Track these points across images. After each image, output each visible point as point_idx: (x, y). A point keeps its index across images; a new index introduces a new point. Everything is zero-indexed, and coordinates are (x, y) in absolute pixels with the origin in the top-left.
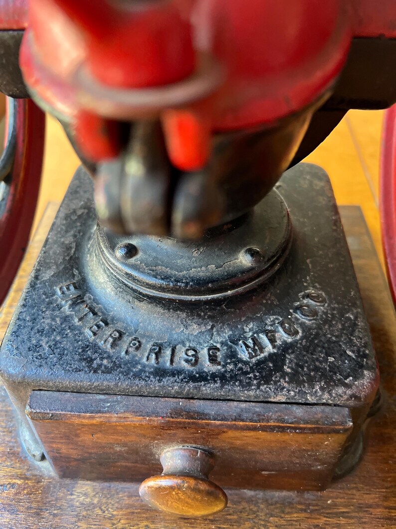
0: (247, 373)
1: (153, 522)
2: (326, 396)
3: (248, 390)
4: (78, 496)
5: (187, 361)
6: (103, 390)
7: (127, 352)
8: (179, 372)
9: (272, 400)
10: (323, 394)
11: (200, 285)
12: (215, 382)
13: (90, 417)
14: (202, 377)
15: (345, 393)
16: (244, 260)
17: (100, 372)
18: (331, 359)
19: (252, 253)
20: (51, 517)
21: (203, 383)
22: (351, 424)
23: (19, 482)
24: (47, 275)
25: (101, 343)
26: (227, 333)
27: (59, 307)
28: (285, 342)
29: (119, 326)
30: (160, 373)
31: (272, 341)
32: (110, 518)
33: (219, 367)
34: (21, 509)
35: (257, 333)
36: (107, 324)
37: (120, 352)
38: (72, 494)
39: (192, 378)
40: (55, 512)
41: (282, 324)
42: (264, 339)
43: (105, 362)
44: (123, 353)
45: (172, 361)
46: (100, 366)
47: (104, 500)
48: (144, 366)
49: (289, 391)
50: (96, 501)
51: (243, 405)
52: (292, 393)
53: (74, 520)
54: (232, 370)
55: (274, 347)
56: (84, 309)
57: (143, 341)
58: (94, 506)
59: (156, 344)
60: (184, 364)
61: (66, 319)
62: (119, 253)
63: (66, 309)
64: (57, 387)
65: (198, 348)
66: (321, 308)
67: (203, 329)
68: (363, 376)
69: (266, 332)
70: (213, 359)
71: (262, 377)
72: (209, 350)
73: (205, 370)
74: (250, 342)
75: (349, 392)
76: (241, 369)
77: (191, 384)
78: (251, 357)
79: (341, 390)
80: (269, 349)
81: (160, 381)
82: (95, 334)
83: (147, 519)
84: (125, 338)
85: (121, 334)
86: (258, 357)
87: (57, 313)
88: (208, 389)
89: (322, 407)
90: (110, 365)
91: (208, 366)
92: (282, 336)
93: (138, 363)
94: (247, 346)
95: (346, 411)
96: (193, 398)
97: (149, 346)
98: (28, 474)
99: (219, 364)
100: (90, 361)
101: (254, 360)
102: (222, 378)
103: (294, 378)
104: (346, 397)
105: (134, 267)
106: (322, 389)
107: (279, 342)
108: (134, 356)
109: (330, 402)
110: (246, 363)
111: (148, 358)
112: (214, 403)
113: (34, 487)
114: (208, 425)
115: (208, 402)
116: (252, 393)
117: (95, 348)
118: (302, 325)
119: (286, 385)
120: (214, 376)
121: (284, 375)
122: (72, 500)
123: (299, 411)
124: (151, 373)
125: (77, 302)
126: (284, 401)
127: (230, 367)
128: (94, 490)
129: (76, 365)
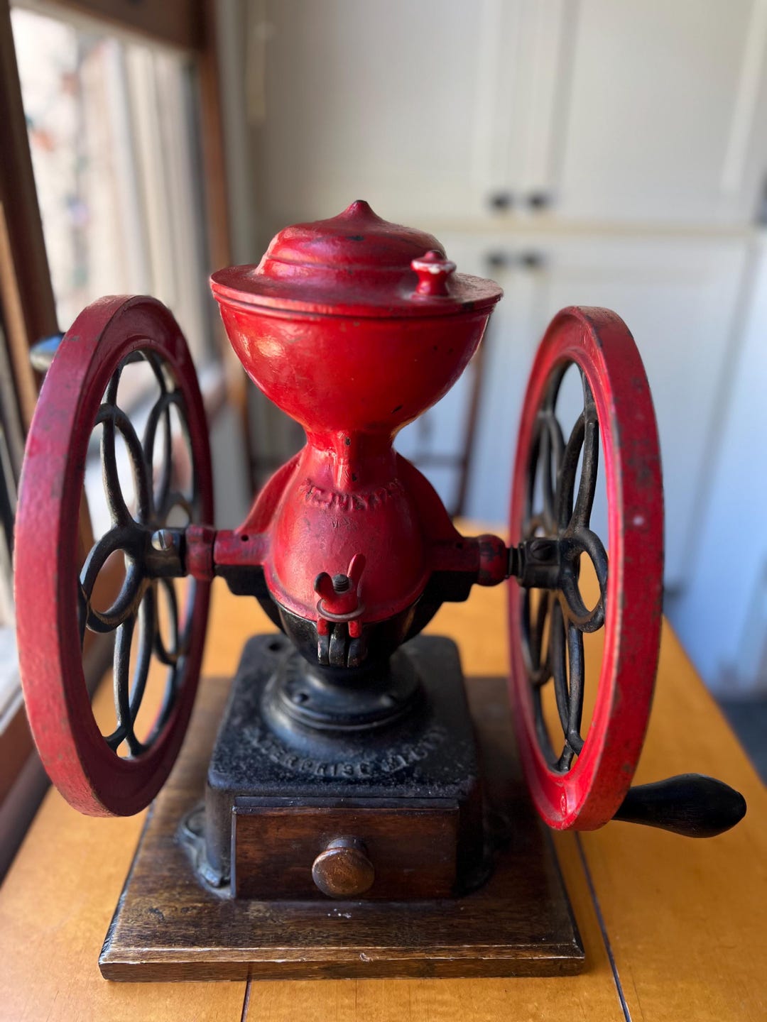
0: (388, 778)
1: (317, 927)
2: (441, 791)
3: (389, 789)
4: (252, 912)
5: (346, 772)
6: (287, 793)
7: (303, 768)
8: (341, 779)
9: (406, 796)
10: (439, 790)
11: (354, 719)
12: (366, 784)
13: (280, 810)
14: (357, 782)
15: (454, 788)
16: (385, 702)
17: (285, 780)
18: (446, 769)
19: (392, 697)
20: (231, 927)
21: (357, 785)
22: (458, 807)
23: (200, 905)
24: (237, 721)
25: (284, 764)
26: (374, 756)
27: (249, 742)
28: (415, 761)
29: (295, 753)
30: (327, 780)
31: (406, 759)
32: (280, 926)
33: (368, 776)
34: (204, 923)
35: (396, 755)
36: (286, 752)
37: (298, 769)
38: (247, 911)
39: (349, 782)
40: (234, 924)
41: (413, 749)
42: (400, 758)
43: (288, 774)
44: (300, 770)
45: (335, 773)
46: (284, 777)
47: (275, 914)
48: (316, 776)
49: (416, 788)
50: (268, 915)
51: (386, 800)
52: (418, 790)
53: (250, 928)
54: (378, 777)
55: (407, 763)
56: (268, 743)
57: (314, 762)
58: (267, 919)
59: (323, 764)
60: (344, 774)
61: (256, 750)
62: (297, 699)
63: (255, 743)
64: (254, 791)
65: (353, 765)
66: (442, 739)
67: (357, 753)
68: (466, 778)
69: (402, 755)
70: (364, 771)
71: (398, 781)
72: (361, 766)
73: (359, 777)
74: (390, 760)
75: (457, 788)
76: (384, 776)
77: (350, 786)
78: (391, 769)
79: (451, 787)
80: (404, 763)
81: (327, 785)
82: (279, 758)
83: (312, 925)
84: (300, 760)
85: (297, 759)
86: (396, 769)
87: (248, 746)
88: (360, 789)
89: (440, 799)
90: (292, 776)
91: (360, 775)
92: (413, 756)
93: (311, 774)
94: (388, 763)
95: (456, 801)
96: (350, 797)
97: (318, 765)
98: (207, 899)
99: (368, 773)
100: (277, 775)
101: (393, 771)
102: (371, 782)
103: (421, 781)
104: (455, 791)
105: (308, 708)
106: (439, 786)
107: (411, 760)
108: (308, 771)
109: (445, 796)
110: (388, 773)
111: (318, 771)
112: (366, 799)
113: (213, 908)
114: (361, 811)
115: (362, 799)
116: (391, 790)
117: (279, 766)
118: (428, 750)
119: (414, 784)
120: (365, 781)
121: (413, 778)
122: (248, 915)
123: (423, 802)
124: (321, 780)
125: (262, 739)
126: (413, 796)
127: (376, 775)
128: (265, 907)
129: (268, 777)
